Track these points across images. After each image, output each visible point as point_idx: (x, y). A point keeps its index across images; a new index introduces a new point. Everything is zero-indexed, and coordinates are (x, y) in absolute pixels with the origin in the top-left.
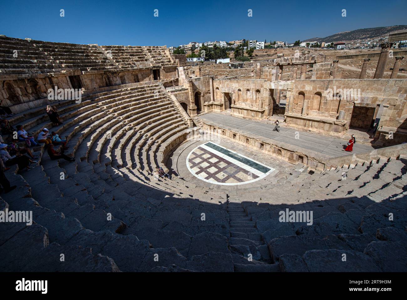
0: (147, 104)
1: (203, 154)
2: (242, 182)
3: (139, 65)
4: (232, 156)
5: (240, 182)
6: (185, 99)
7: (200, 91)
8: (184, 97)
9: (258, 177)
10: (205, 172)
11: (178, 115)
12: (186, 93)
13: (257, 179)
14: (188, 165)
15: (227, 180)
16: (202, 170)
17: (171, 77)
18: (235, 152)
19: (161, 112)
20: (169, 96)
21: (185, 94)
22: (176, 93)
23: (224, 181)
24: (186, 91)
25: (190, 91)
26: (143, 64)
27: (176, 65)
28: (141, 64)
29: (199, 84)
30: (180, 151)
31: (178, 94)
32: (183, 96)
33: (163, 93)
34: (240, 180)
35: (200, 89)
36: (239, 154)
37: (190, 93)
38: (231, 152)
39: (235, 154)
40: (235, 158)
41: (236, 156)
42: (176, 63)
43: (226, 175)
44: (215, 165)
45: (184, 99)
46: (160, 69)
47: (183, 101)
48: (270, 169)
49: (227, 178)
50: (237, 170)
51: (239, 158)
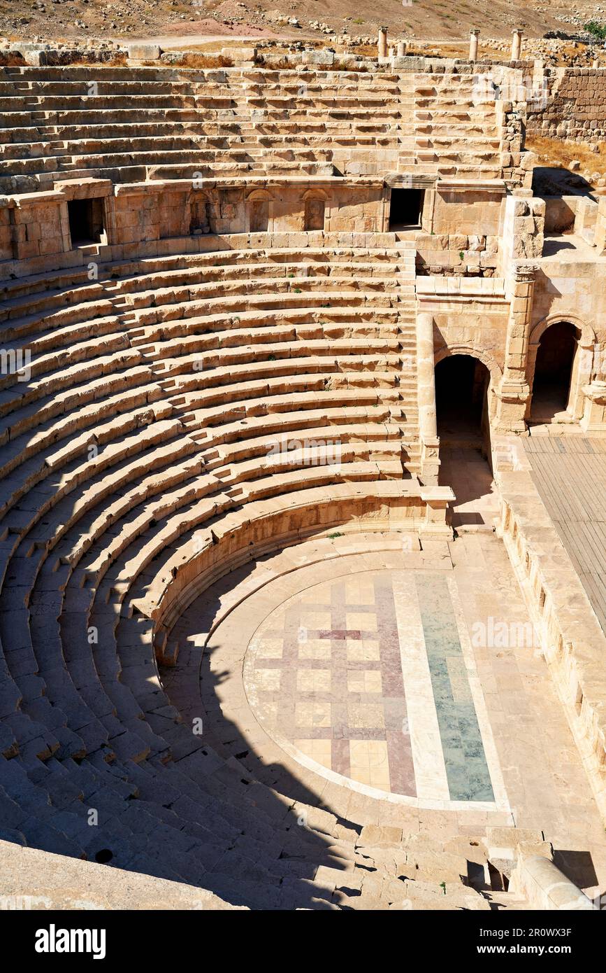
0: (300, 328)
1: (362, 609)
2: (341, 773)
3: (345, 162)
5: (334, 769)
6: (484, 341)
8: (478, 336)
9: (411, 792)
10: (285, 673)
11: (396, 410)
12: (494, 320)
16: (286, 660)
17: (468, 227)
19: (335, 377)
20: (413, 313)
21: (488, 324)
22: (444, 308)
24: (496, 311)
25: (512, 315)
26: (366, 159)
28: (356, 157)
29: (578, 292)
31: (454, 315)
32: (472, 330)
33: (396, 295)
34: (341, 764)
36: (473, 681)
37: (511, 323)
39: (462, 670)
41: (454, 679)
42: (517, 170)
43: (326, 722)
44: (345, 670)
45: (477, 341)
46: (427, 190)
47: (468, 350)
48: (493, 800)
49: (317, 734)
50: (384, 727)
51: (456, 693)
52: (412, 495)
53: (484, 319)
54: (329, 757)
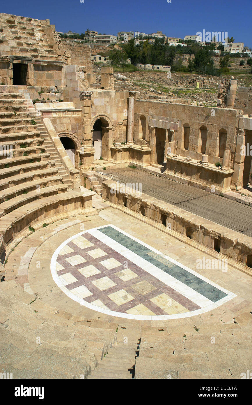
1: (91, 249)
2: (162, 314)
4: (151, 260)
5: (158, 315)
6: (73, 129)
7: (107, 119)
8: (70, 127)
9: (197, 307)
10: (87, 286)
11: (50, 162)
12: (77, 119)
13: (196, 313)
14: (55, 266)
15: (131, 307)
16: (81, 280)
18: (159, 253)
21: (74, 121)
22: (54, 115)
23: (123, 309)
24: (77, 115)
25: (84, 115)
27: (63, 61)
29: (105, 105)
30: (42, 237)
31: (60, 118)
32: (68, 125)
33: (28, 112)
34: (158, 311)
35: (107, 115)
36: (166, 257)
37: (85, 119)
38: (151, 251)
39: (158, 256)
40: (158, 265)
41: (160, 260)
42: (64, 57)
43: (130, 298)
44: (112, 274)
45: (70, 130)
46: (29, 64)
47: (66, 134)
48: (227, 295)
49: (132, 304)
50: (156, 288)
51: (166, 264)
52: (78, 196)
53: (72, 118)
54: (149, 311)
